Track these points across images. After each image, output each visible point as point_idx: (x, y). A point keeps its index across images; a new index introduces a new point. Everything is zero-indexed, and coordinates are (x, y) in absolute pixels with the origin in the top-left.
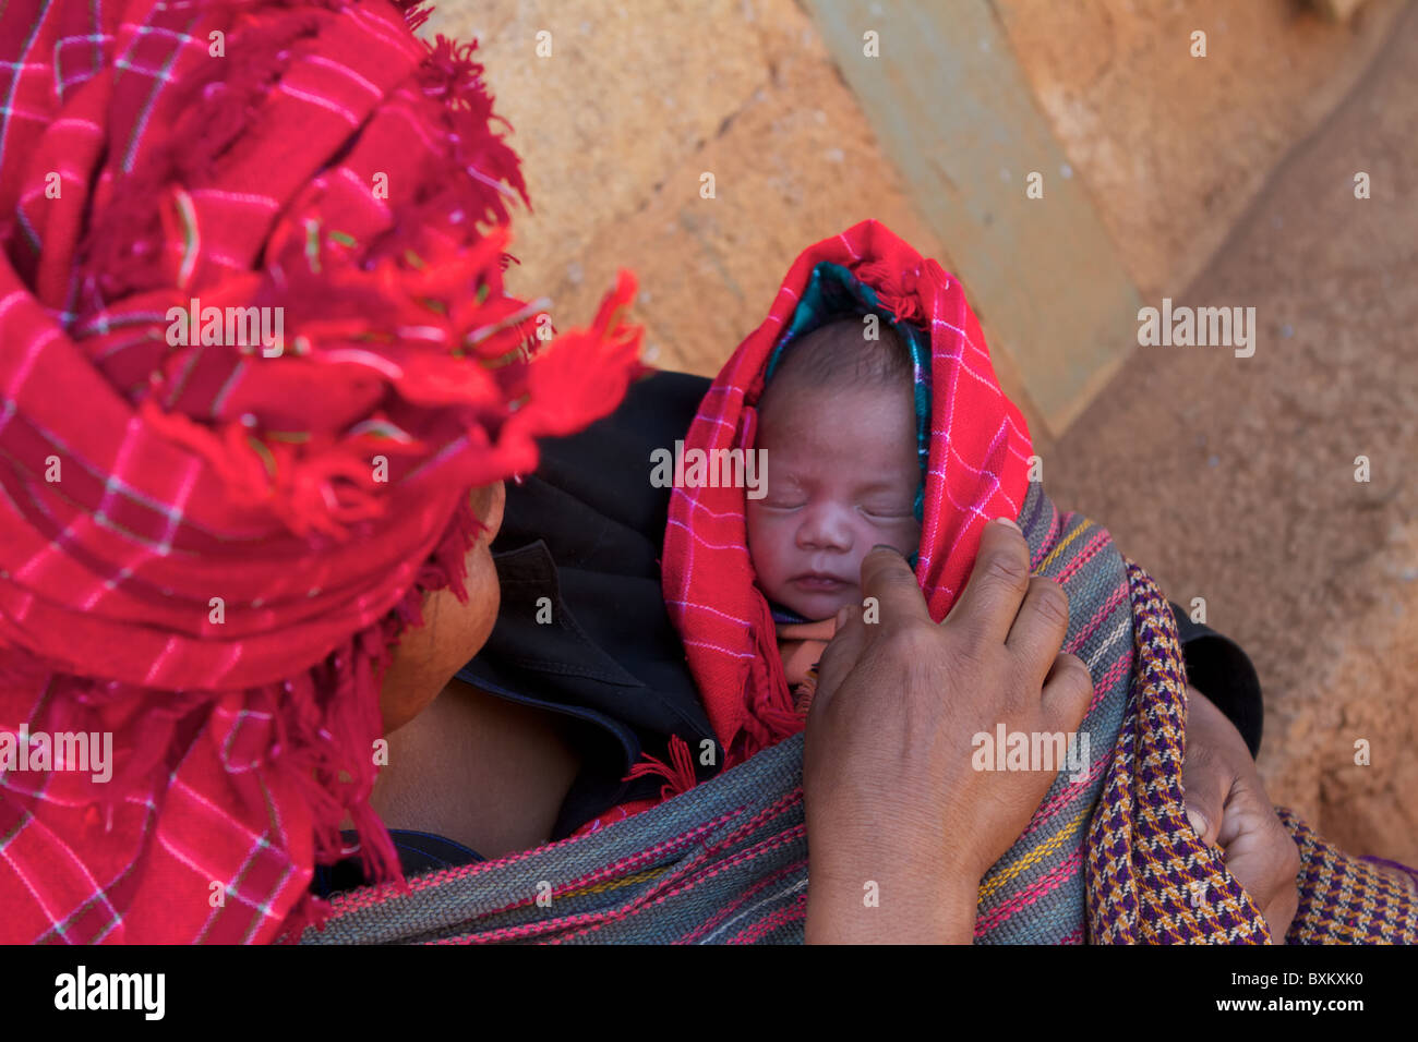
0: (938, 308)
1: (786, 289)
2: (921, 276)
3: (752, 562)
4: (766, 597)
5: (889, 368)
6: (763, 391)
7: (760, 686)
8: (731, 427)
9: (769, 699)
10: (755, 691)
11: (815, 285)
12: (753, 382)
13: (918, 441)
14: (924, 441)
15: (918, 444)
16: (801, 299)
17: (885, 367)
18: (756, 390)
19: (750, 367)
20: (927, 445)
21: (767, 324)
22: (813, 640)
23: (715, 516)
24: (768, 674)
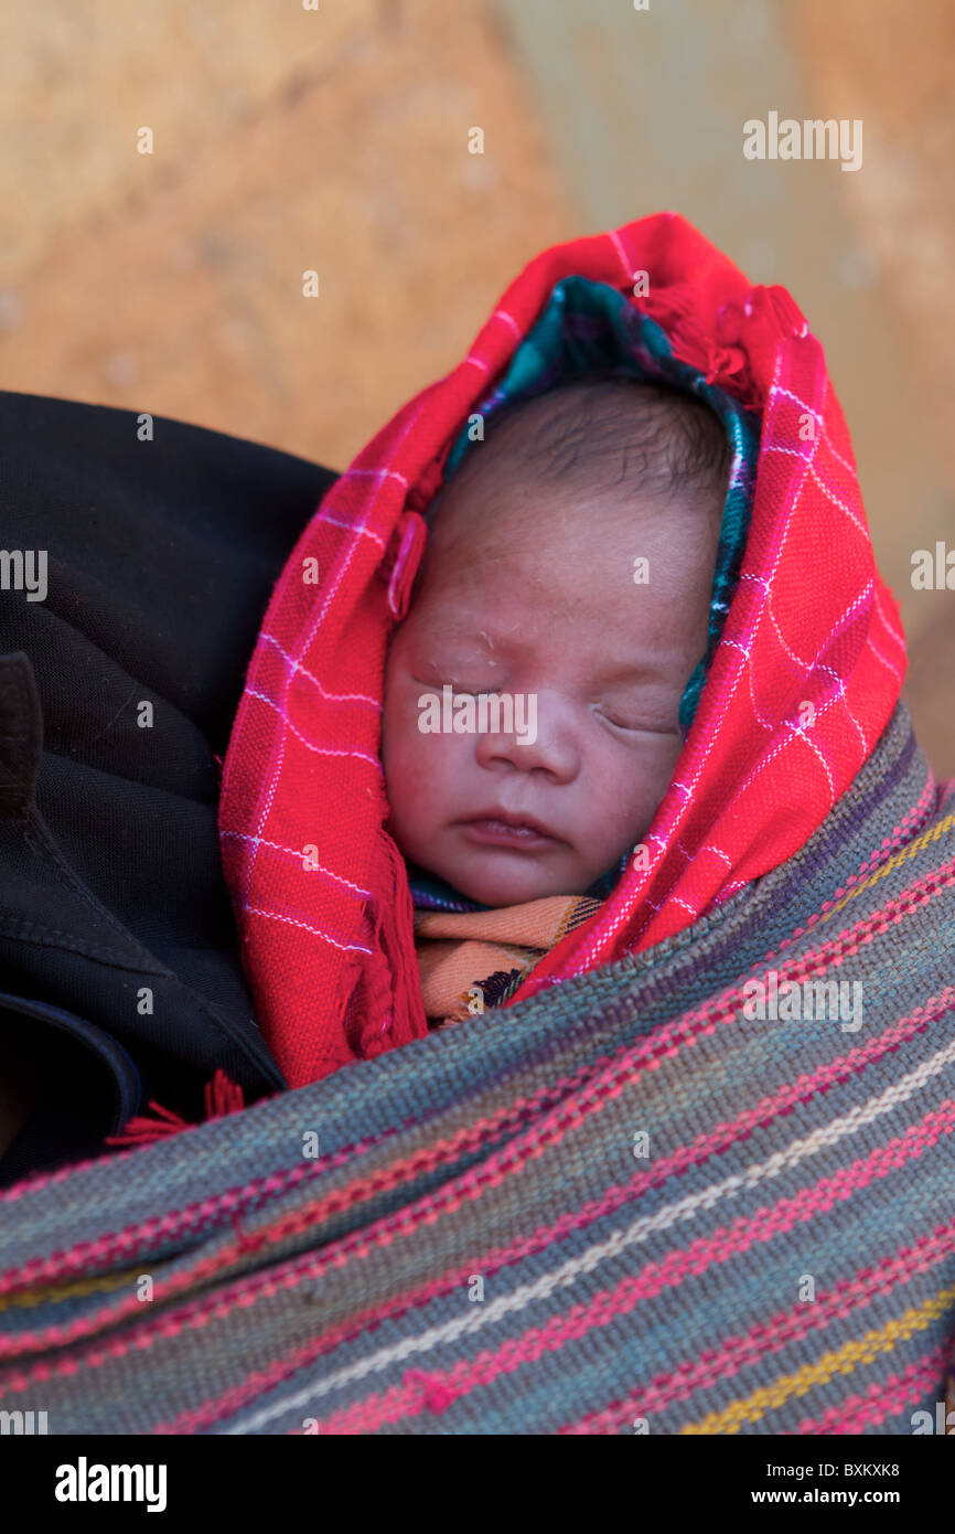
0: (781, 367)
1: (504, 316)
2: (753, 316)
3: (385, 786)
4: (402, 852)
5: (682, 468)
6: (439, 490)
7: (378, 1006)
8: (379, 541)
9: (390, 1031)
10: (365, 1014)
11: (554, 316)
12: (425, 473)
13: (715, 588)
14: (725, 588)
15: (713, 592)
16: (526, 338)
17: (675, 466)
18: (428, 486)
19: (424, 443)
20: (728, 596)
21: (464, 369)
22: (480, 941)
23: (327, 696)
24: (393, 987)
